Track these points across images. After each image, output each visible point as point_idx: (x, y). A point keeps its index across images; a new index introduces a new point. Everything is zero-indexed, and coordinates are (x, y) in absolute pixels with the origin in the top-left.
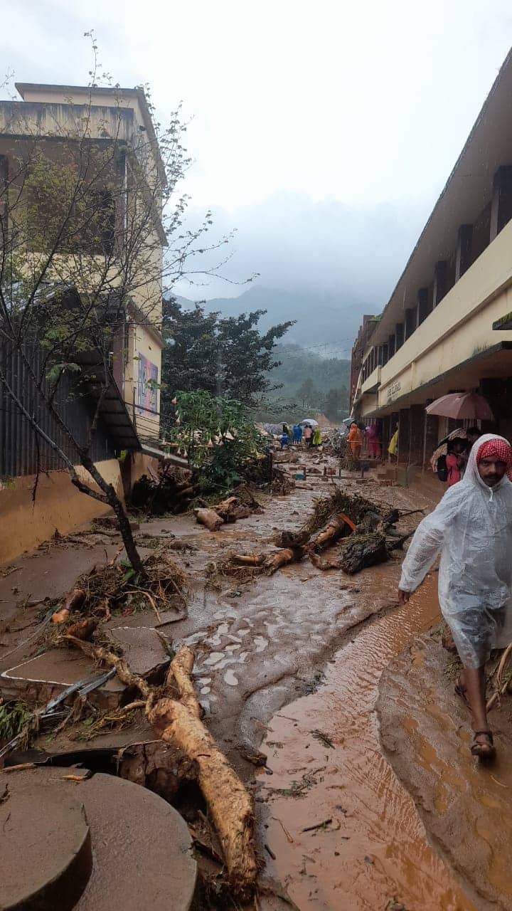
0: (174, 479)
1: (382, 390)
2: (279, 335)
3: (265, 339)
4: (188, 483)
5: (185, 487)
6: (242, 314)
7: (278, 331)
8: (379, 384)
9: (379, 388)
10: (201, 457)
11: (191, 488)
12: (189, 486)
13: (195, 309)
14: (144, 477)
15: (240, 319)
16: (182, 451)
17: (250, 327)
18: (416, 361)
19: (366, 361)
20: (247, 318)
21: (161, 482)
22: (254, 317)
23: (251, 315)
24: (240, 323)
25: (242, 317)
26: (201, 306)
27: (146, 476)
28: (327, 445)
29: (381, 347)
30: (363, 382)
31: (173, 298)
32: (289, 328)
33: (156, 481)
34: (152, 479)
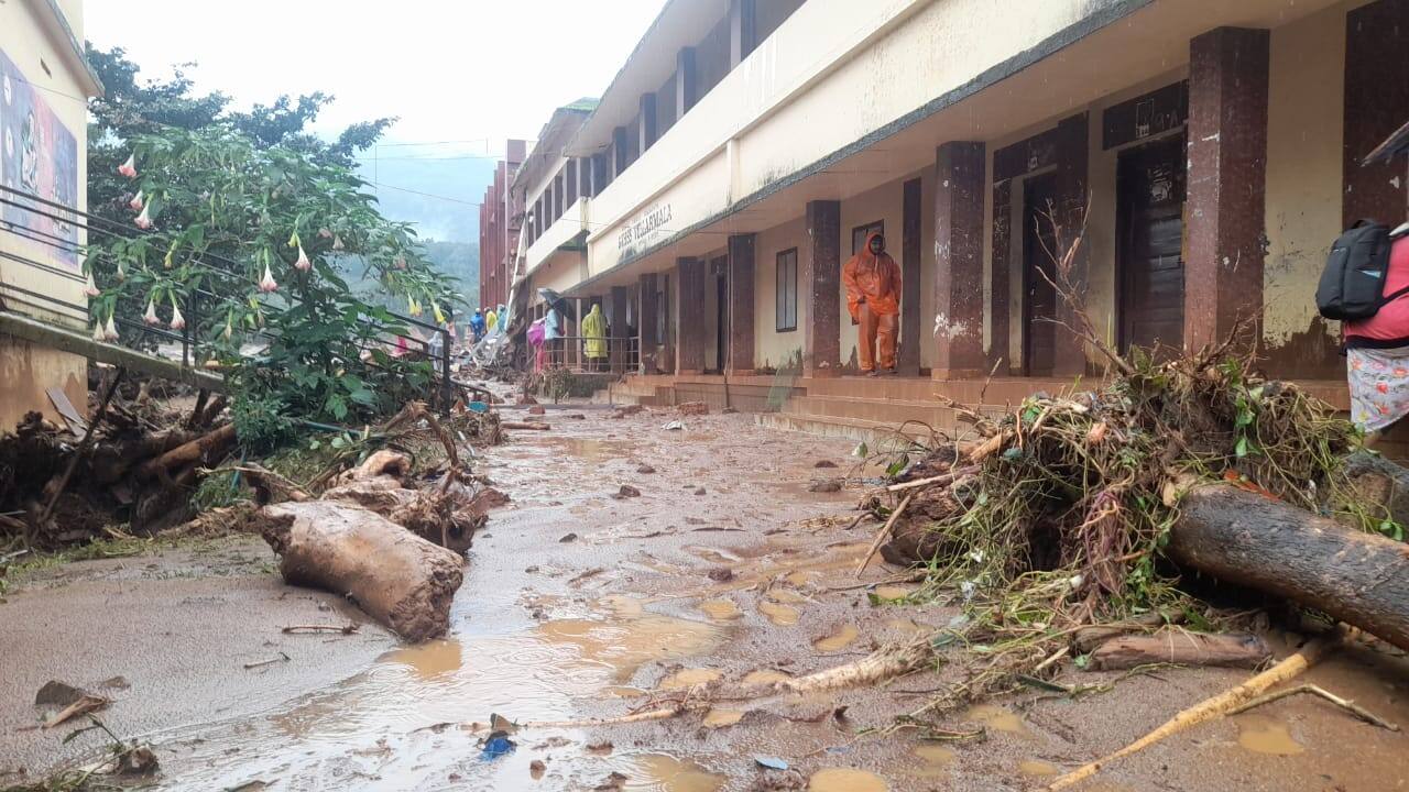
0: (136, 424)
1: (594, 242)
2: (364, 145)
3: (334, 148)
4: (180, 431)
5: (172, 442)
6: (283, 95)
7: (361, 136)
8: (585, 233)
9: (588, 239)
10: (235, 331)
11: (193, 444)
12: (188, 440)
13: (174, 78)
14: (34, 418)
15: (278, 106)
16: (164, 312)
17: (300, 127)
18: (738, 139)
19: (538, 204)
20: (294, 106)
21: (89, 432)
22: (309, 106)
23: (302, 100)
24: (278, 117)
25: (282, 103)
26: (188, 74)
27: (39, 417)
28: (465, 362)
29: (585, 161)
30: (530, 243)
31: (118, 49)
32: (385, 129)
33: (77, 431)
34: (62, 426)
